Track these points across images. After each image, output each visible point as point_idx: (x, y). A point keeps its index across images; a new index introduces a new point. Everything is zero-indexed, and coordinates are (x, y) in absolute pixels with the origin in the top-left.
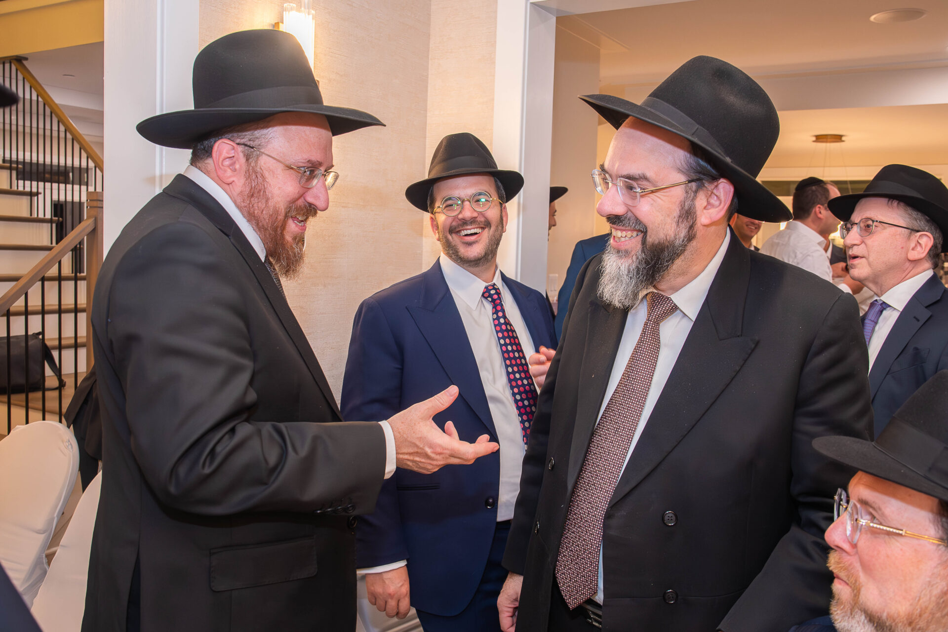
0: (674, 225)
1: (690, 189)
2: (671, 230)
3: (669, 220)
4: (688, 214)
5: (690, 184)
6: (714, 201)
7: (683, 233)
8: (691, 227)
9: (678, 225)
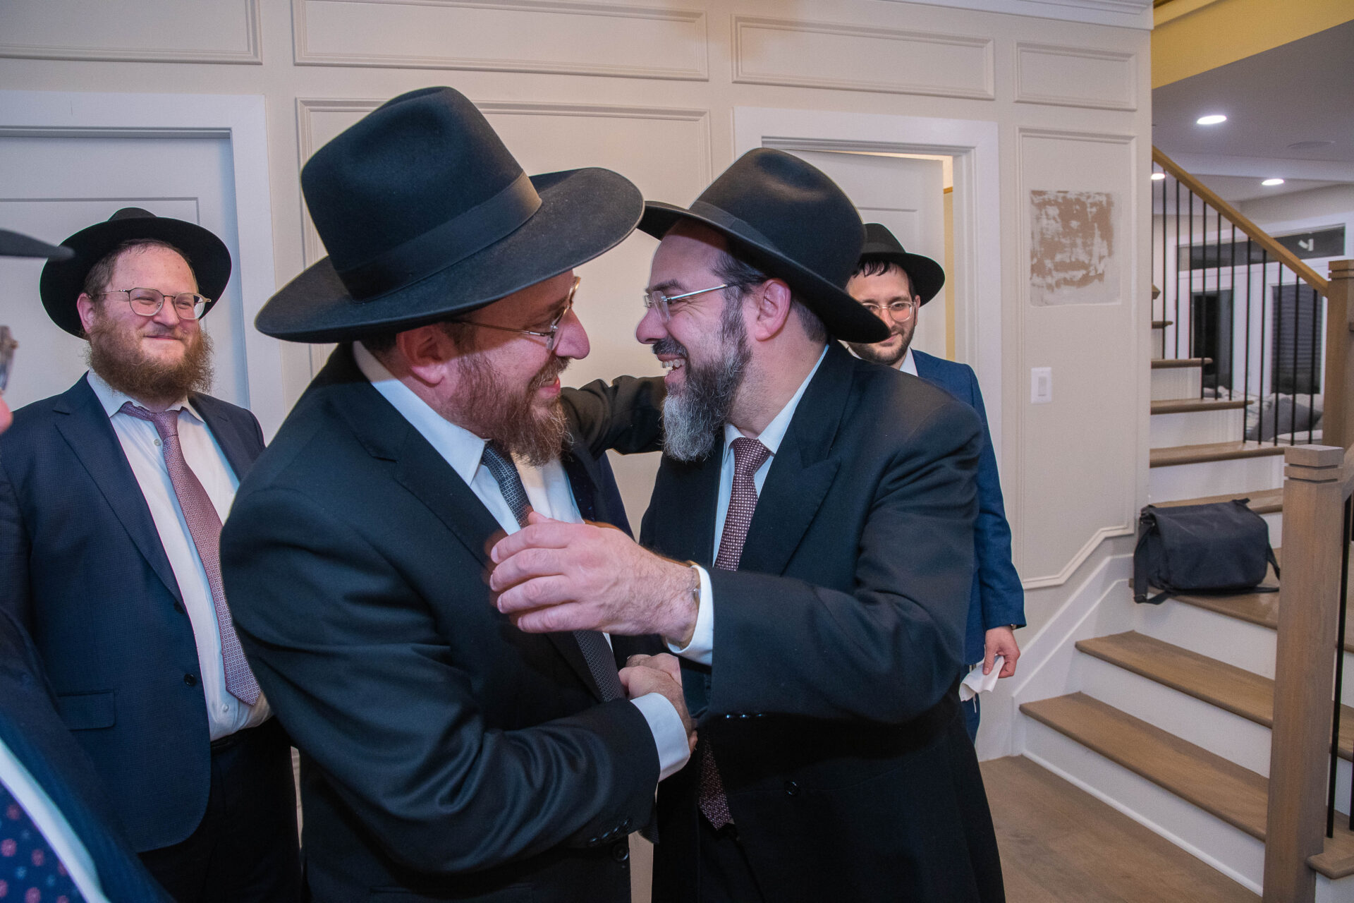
0: (719, 343)
1: (732, 295)
2: (716, 348)
3: (711, 337)
4: (732, 327)
5: (731, 289)
6: (768, 308)
7: (732, 351)
8: (741, 343)
9: (723, 342)
